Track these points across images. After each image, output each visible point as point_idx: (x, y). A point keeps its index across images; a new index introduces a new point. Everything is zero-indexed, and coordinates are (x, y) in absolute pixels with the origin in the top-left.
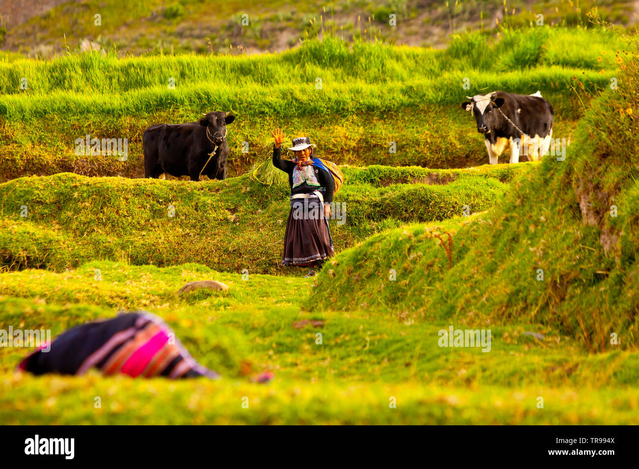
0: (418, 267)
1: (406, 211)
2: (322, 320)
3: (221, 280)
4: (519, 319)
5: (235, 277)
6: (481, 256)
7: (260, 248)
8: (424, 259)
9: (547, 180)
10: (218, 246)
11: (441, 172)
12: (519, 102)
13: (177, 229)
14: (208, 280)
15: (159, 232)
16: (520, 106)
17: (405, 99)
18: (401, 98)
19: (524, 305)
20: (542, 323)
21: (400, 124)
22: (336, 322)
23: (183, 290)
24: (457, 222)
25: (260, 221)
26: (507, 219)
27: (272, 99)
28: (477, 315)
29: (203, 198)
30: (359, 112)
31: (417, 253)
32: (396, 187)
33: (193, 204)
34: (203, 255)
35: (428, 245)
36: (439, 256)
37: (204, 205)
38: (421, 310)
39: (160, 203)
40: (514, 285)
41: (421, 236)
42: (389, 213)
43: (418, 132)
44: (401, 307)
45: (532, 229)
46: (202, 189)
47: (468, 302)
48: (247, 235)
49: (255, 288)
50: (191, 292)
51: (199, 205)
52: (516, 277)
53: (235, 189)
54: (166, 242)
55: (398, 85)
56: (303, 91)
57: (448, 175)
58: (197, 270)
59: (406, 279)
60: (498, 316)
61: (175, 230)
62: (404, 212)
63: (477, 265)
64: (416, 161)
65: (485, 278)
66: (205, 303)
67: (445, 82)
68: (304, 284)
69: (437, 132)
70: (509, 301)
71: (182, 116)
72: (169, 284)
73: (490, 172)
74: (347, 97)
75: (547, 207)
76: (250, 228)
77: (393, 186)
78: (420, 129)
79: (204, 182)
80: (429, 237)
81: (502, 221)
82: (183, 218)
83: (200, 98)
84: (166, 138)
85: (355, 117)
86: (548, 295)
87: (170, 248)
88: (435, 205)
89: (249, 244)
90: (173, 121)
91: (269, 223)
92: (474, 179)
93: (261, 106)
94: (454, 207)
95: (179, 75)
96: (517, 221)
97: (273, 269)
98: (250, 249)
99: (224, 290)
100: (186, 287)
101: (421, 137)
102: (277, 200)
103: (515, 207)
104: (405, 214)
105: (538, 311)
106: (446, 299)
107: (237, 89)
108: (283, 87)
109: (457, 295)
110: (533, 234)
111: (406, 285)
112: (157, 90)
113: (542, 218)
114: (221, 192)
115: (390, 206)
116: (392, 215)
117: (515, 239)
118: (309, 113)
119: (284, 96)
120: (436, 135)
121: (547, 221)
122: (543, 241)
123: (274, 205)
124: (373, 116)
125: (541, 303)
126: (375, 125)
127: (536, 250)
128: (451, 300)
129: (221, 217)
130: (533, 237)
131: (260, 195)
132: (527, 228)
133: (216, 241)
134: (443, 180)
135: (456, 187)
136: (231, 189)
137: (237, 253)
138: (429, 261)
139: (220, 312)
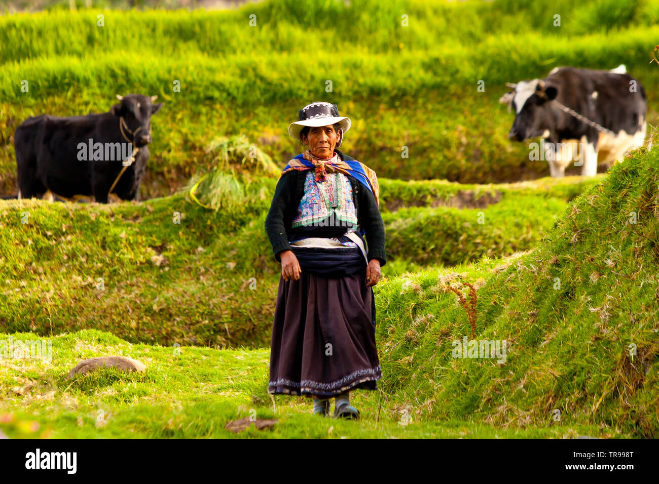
0: (427, 336)
1: (424, 249)
2: (271, 418)
3: (135, 356)
4: (574, 416)
5: (157, 350)
6: (519, 319)
7: (201, 306)
8: (436, 325)
9: (616, 203)
10: (136, 302)
11: (478, 189)
12: (594, 82)
13: (74, 276)
14: (115, 356)
15: (46, 281)
16: (597, 88)
17: (428, 77)
18: (421, 75)
19: (581, 396)
20: (608, 422)
21: (420, 115)
22: (294, 422)
23: (75, 371)
24: (488, 268)
25: (200, 265)
26: (557, 264)
27: (226, 77)
28: (510, 410)
29: (113, 230)
30: (357, 97)
31: (426, 315)
32: (409, 213)
33: (99, 238)
34: (114, 317)
35: (443, 302)
36: (459, 319)
37: (116, 240)
38: (428, 402)
39: (49, 238)
40: (567, 364)
41: (433, 289)
42: (398, 253)
43: (447, 128)
44: (402, 396)
45: (594, 278)
46: (112, 215)
47: (496, 389)
48: (180, 286)
49: (186, 368)
50: (88, 374)
51: (109, 240)
52: (569, 352)
53: (164, 217)
54: (56, 297)
55: (419, 55)
56: (273, 65)
57: (489, 195)
58: (99, 340)
59: (410, 355)
60: (542, 411)
61: (71, 278)
62: (420, 251)
63: (512, 334)
64: (444, 172)
65: (524, 354)
66: (110, 391)
67: (490, 52)
68: (262, 361)
69: (476, 127)
70: (559, 388)
71: (87, 104)
72: (56, 362)
73: (551, 190)
74: (339, 74)
75: (616, 245)
76: (185, 276)
77: (404, 210)
78: (450, 123)
79: (115, 205)
80: (445, 290)
81: (550, 267)
82: (83, 260)
83: (114, 75)
84: (47, 140)
85: (351, 105)
86: (616, 380)
87: (64, 306)
88: (467, 240)
89: (184, 300)
90: (74, 111)
91: (214, 268)
92: (529, 200)
93: (207, 88)
94: (496, 243)
95: (84, 41)
96: (572, 266)
97: (219, 338)
98: (184, 307)
99: (138, 370)
100: (83, 365)
101: (453, 136)
102: (226, 232)
103: (570, 245)
104: (422, 255)
105: (601, 404)
106: (465, 386)
107: (171, 63)
108: (240, 58)
109: (482, 380)
110: (594, 287)
111: (409, 364)
112: (51, 64)
113: (610, 263)
114: (141, 220)
115: (399, 242)
116: (402, 255)
117: (568, 294)
118: (281, 98)
119: (243, 72)
120: (475, 132)
121: (616, 265)
122: (609, 297)
123: (222, 240)
124: (379, 102)
125: (606, 392)
126: (382, 118)
127: (600, 310)
128: (472, 386)
129: (141, 258)
130: (596, 291)
131: (201, 224)
132: (587, 276)
133: (133, 295)
134: (481, 202)
135: (500, 213)
136: (157, 216)
137: (166, 314)
138: (444, 328)
139: (131, 405)
